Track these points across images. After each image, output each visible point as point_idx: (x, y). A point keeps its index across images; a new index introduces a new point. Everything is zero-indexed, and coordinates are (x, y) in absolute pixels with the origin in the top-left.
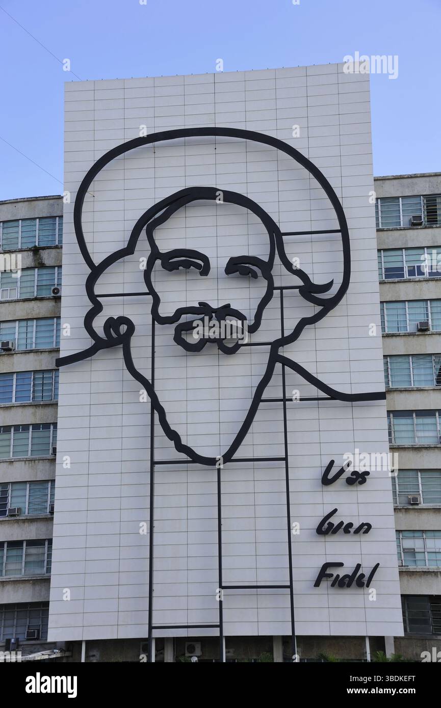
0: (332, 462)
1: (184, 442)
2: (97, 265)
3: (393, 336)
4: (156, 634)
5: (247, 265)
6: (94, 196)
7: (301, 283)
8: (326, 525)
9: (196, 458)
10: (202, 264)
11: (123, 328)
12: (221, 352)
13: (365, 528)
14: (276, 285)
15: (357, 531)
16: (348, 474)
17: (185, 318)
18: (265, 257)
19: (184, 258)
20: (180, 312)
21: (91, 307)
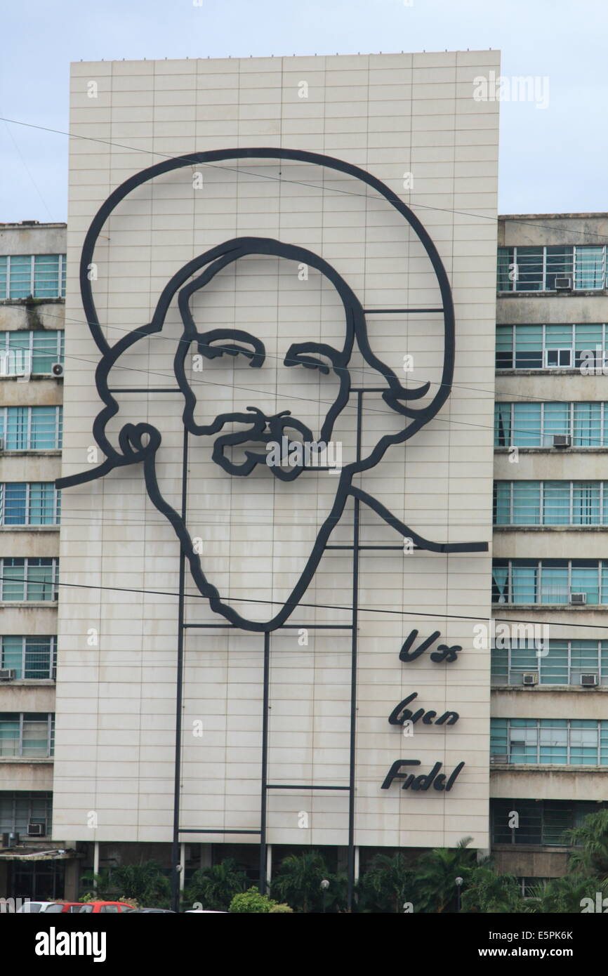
0: (416, 631)
2: (111, 346)
5: (315, 355)
6: (109, 239)
7: (386, 385)
8: (401, 714)
9: (237, 622)
10: (255, 351)
11: (146, 438)
13: (451, 719)
14: (353, 385)
15: (441, 721)
16: (433, 648)
17: (228, 428)
18: (339, 346)
19: (230, 342)
20: (221, 420)
21: (103, 406)
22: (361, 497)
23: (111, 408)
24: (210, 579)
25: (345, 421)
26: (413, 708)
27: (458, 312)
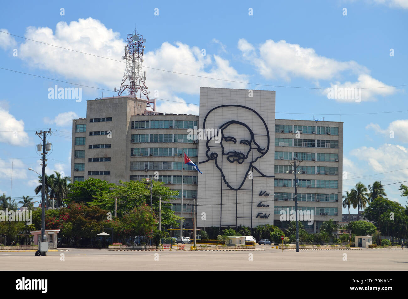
1: (229, 184)
3: (277, 160)
4: (222, 227)
5: (245, 142)
7: (258, 148)
9: (232, 188)
10: (235, 140)
11: (215, 156)
12: (238, 163)
13: (268, 206)
17: (230, 154)
18: (250, 140)
19: (230, 139)
20: (229, 153)
21: (207, 149)
22: (253, 167)
23: (209, 150)
24: (227, 181)
25: (250, 154)
26: (262, 204)
27: (270, 136)
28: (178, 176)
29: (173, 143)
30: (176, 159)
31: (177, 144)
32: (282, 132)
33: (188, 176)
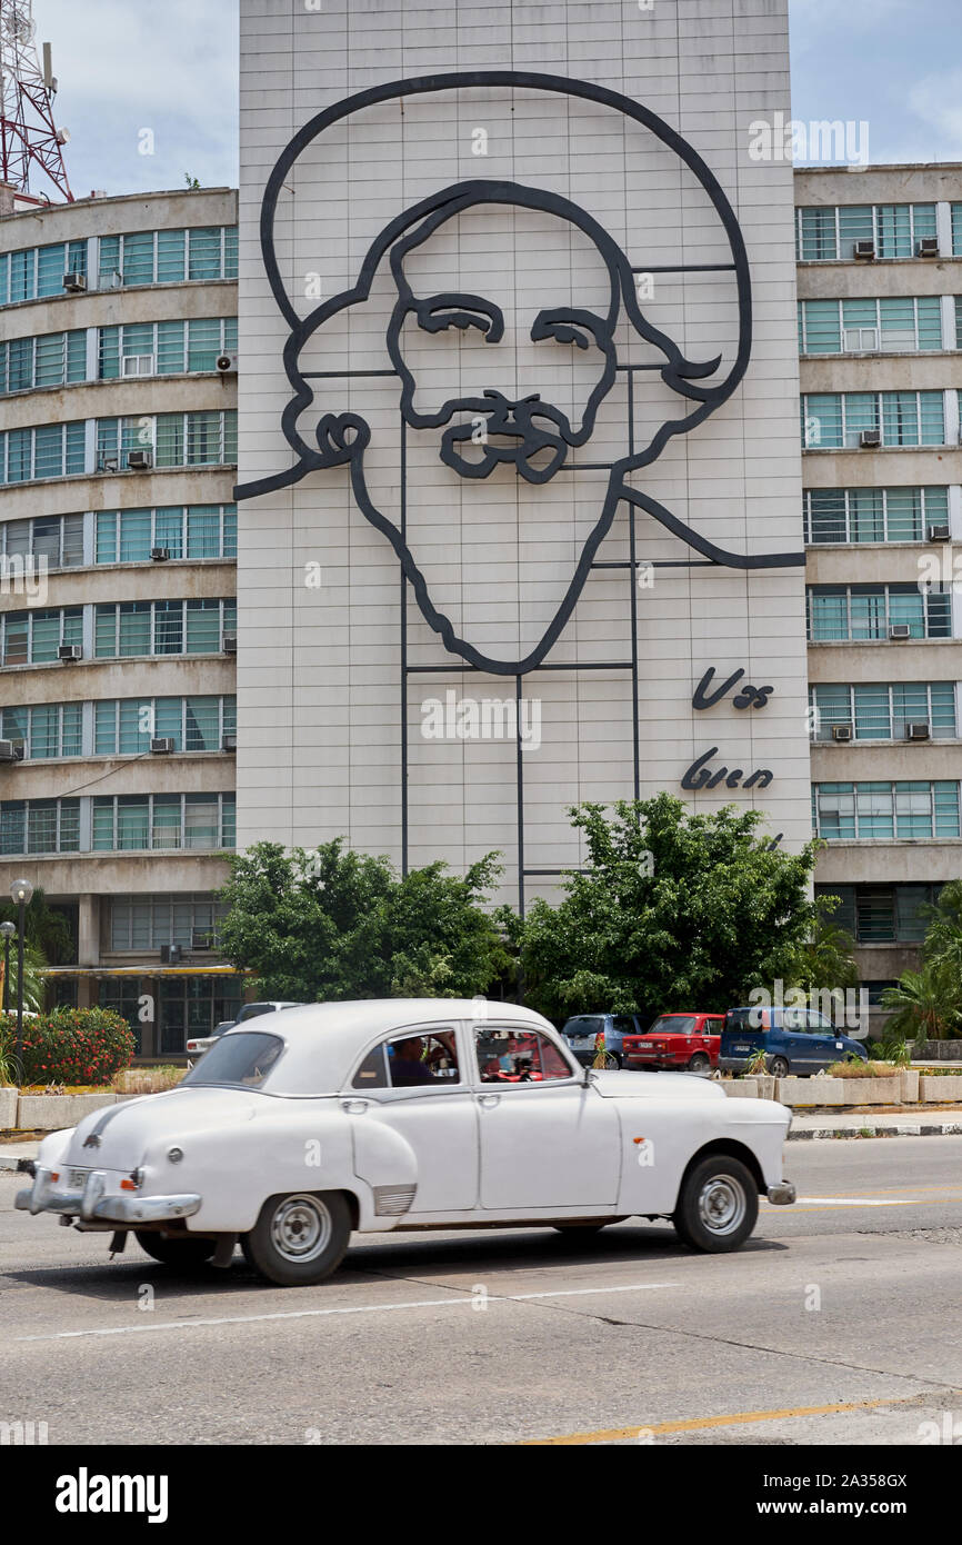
0: (712, 671)
1: (457, 635)
2: (302, 319)
3: (820, 453)
5: (569, 325)
6: (293, 192)
7: (664, 360)
8: (697, 775)
9: (478, 663)
10: (491, 322)
11: (351, 435)
12: (521, 479)
13: (763, 778)
14: (621, 361)
15: (748, 785)
16: (736, 690)
17: (462, 418)
19: (456, 312)
20: (450, 408)
21: (292, 395)
26: (713, 767)
27: (755, 272)
28: (127, 607)
29: (91, 386)
30: (114, 495)
31: (118, 392)
32: (864, 255)
33: (194, 603)
